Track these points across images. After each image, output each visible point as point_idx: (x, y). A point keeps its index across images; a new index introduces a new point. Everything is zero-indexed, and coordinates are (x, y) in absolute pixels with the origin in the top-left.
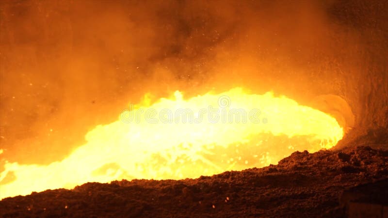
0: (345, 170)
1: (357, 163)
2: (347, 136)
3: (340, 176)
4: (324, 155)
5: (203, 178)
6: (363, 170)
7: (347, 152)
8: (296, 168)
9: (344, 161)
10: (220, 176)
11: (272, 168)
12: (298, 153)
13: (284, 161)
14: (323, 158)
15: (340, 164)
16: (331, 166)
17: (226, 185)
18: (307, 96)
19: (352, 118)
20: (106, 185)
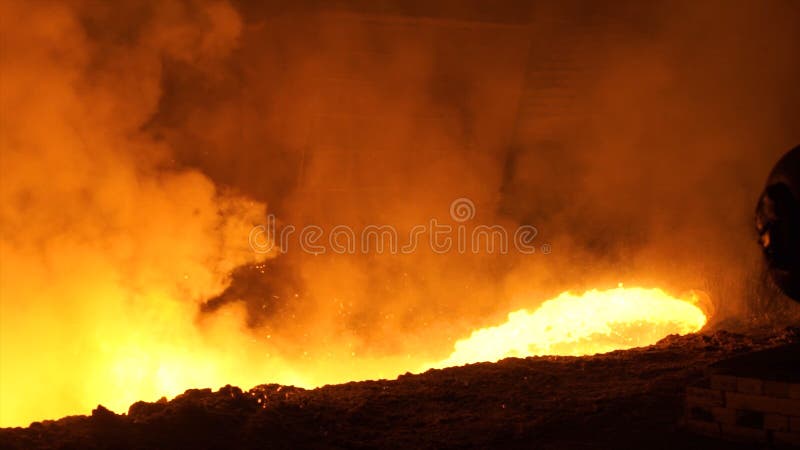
0: (708, 348)
1: (717, 344)
2: (709, 323)
3: (703, 354)
4: (691, 337)
5: (598, 355)
6: (722, 349)
7: (709, 335)
8: (670, 347)
9: (706, 342)
10: (611, 353)
11: (651, 348)
12: (672, 336)
13: (661, 342)
14: (691, 339)
15: (704, 344)
16: (697, 346)
17: (615, 360)
18: (679, 288)
19: (713, 309)
20: (522, 359)
